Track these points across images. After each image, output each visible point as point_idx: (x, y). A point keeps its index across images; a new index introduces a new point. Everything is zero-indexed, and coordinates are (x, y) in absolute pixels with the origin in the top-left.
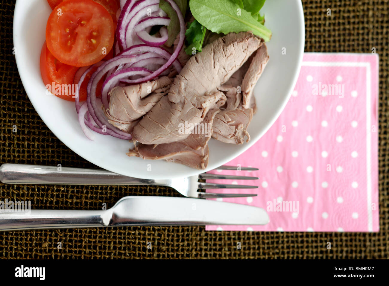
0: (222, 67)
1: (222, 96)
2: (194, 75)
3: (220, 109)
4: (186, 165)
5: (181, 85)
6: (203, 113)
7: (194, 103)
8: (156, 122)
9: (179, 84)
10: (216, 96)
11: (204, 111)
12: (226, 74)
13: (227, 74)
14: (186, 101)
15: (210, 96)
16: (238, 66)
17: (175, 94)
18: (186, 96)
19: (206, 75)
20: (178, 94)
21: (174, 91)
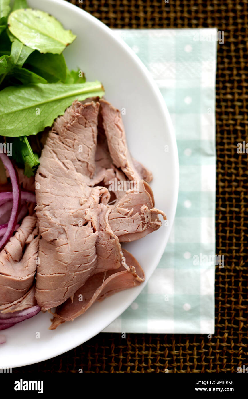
0: (76, 161)
1: (100, 190)
2: (52, 194)
3: (109, 205)
4: (121, 291)
5: (46, 216)
6: (92, 226)
7: (75, 223)
8: (52, 274)
9: (43, 216)
10: (93, 196)
11: (93, 223)
12: (86, 165)
13: (88, 164)
14: (65, 228)
15: (87, 201)
16: (92, 146)
17: (48, 230)
18: (61, 222)
19: (65, 183)
20: (50, 228)
21: (44, 228)
